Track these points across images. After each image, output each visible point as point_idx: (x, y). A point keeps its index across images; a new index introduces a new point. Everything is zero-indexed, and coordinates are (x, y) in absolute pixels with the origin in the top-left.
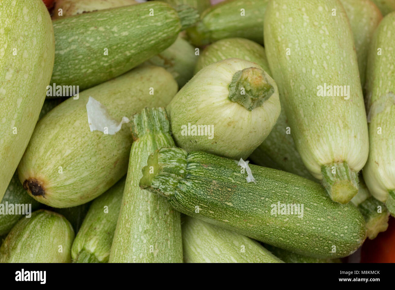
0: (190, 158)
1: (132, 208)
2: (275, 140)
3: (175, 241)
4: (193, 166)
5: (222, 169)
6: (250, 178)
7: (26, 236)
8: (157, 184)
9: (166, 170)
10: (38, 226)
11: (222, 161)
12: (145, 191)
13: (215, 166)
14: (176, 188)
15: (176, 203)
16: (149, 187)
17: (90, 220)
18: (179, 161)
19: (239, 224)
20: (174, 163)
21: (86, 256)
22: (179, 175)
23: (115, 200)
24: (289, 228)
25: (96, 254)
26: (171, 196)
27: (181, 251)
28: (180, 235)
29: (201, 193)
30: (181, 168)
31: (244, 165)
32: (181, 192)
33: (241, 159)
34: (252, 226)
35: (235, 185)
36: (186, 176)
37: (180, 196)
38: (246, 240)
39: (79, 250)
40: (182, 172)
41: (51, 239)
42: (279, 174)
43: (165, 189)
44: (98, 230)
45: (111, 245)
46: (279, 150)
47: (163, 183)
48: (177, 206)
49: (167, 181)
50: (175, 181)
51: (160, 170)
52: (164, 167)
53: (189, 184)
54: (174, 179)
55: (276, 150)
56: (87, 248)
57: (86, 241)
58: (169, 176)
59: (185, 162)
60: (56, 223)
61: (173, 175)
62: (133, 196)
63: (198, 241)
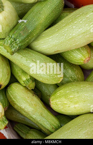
0: (10, 36)
1: (18, 61)
2: (20, 9)
3: (34, 53)
4: (13, 36)
5: (18, 28)
6: (25, 21)
7: (12, 97)
8: (13, 50)
9: (10, 45)
10: (11, 92)
11: (16, 27)
12: (14, 54)
13: (16, 30)
14: (17, 45)
15: (22, 47)
16: (13, 52)
17: (17, 76)
18: (9, 40)
19: (38, 31)
20: (9, 42)
21: (26, 81)
22: (13, 41)
23: (14, 66)
24: (46, 17)
25: (27, 78)
26: (19, 47)
27: (38, 53)
28: (33, 51)
29: (22, 38)
30: (12, 40)
31: (20, 21)
32: (19, 44)
33: (18, 21)
34: (40, 28)
35: (25, 27)
36: (15, 40)
37: (20, 45)
38: (44, 32)
39: (23, 83)
40: (13, 40)
41: (16, 89)
42: (29, 12)
43: (16, 48)
44: (20, 75)
45: (26, 73)
46: (24, 10)
47: (14, 48)
48: (23, 47)
49: (14, 46)
50: (15, 44)
51: (9, 46)
52: (9, 45)
53: (18, 40)
54: (14, 43)
55: (23, 11)
56: (24, 80)
57: (22, 80)
58: (12, 45)
59: (11, 38)
60: (12, 86)
61: (13, 43)
62: (14, 59)
63: (38, 46)
